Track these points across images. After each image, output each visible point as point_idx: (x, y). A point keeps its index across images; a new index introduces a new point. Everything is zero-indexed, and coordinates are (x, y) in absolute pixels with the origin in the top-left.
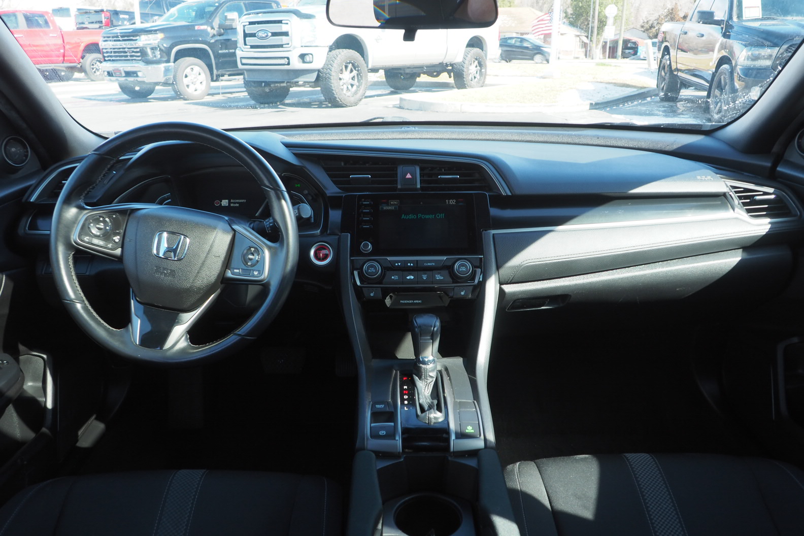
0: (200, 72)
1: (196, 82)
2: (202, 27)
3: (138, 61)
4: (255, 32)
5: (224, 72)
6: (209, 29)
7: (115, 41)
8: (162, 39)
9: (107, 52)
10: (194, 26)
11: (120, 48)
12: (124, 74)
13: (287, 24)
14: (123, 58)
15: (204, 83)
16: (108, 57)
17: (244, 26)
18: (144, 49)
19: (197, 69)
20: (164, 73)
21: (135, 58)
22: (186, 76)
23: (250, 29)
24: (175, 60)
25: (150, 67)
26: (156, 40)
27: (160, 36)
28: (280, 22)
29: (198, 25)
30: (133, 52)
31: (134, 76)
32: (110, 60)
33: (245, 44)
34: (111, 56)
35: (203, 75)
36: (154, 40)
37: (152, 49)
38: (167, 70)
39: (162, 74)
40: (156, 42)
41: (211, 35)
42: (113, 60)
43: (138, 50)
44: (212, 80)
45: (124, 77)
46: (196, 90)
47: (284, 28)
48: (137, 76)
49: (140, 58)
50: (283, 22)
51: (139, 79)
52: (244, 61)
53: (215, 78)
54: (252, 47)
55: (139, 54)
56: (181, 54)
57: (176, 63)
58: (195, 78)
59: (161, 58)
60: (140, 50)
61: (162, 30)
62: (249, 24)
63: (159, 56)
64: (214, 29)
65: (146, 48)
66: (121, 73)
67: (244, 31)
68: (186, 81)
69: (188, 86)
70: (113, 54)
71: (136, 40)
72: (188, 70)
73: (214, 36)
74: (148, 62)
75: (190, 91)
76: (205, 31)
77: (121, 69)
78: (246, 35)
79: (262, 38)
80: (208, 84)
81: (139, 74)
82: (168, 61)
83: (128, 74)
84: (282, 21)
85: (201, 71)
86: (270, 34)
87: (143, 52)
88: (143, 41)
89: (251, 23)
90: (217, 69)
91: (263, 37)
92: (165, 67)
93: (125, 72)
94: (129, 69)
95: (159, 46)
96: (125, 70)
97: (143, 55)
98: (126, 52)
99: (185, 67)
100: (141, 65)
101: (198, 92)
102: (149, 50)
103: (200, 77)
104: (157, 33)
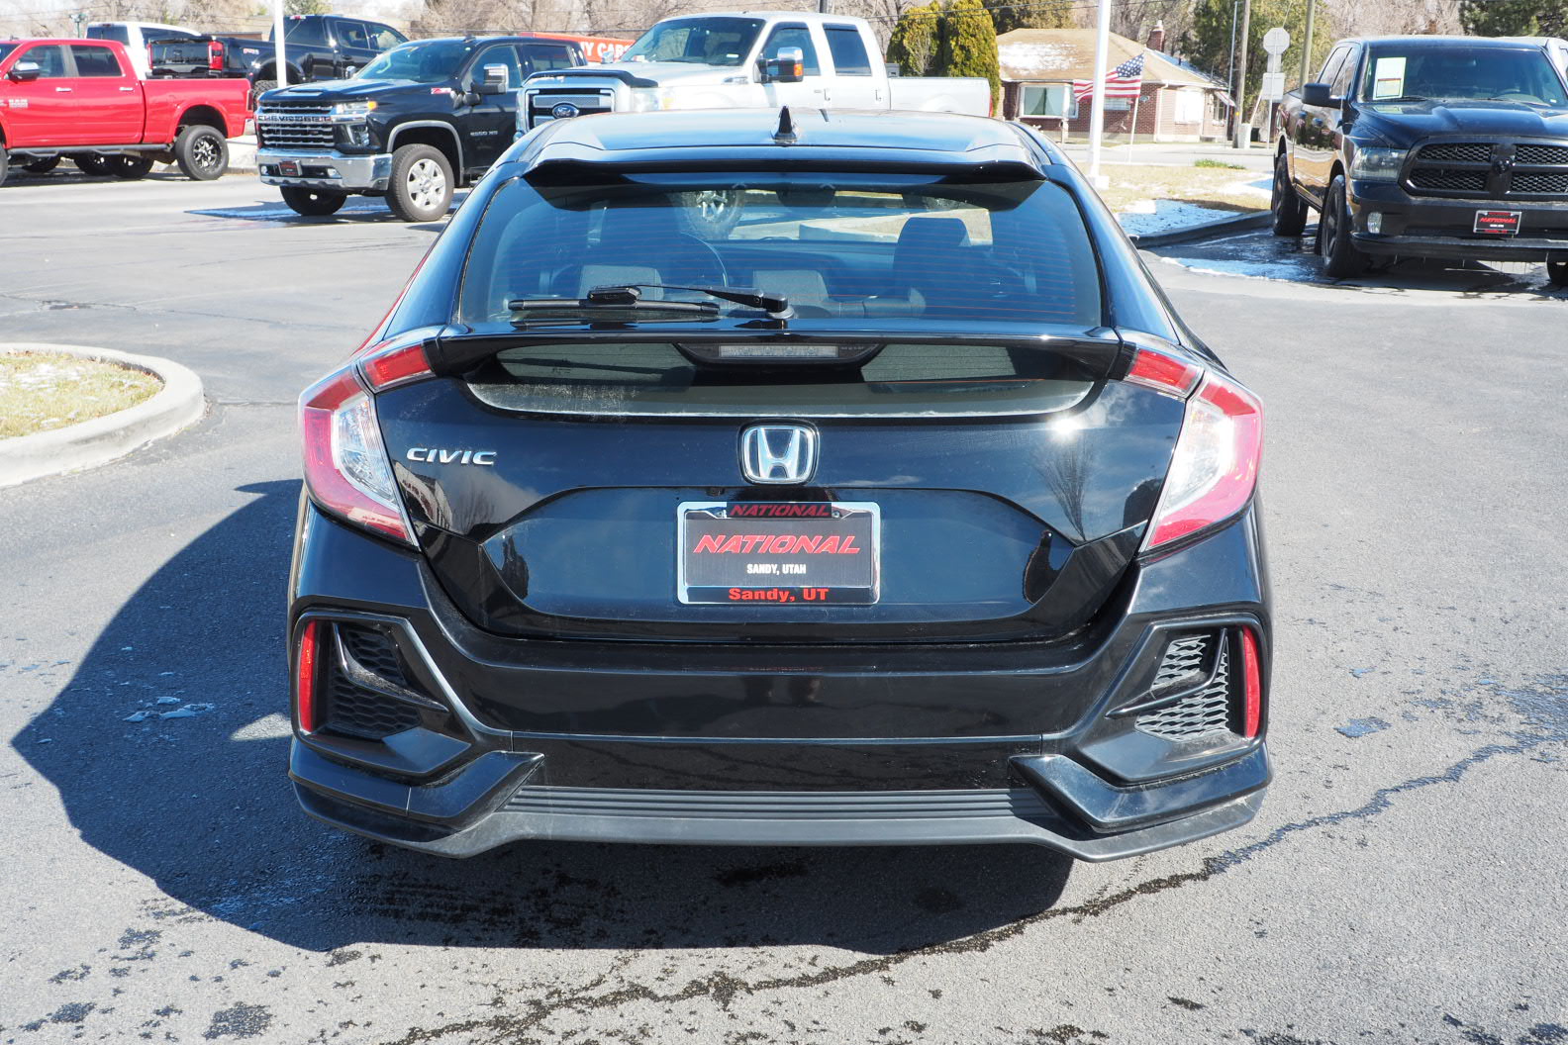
0: (437, 170)
1: (428, 189)
2: (443, 90)
3: (329, 150)
4: (552, 106)
5: (476, 172)
6: (453, 94)
7: (286, 112)
8: (374, 110)
9: (269, 132)
10: (428, 88)
11: (294, 126)
12: (300, 173)
13: (609, 95)
14: (301, 143)
15: (443, 191)
16: (270, 139)
17: (531, 96)
18: (342, 127)
19: (430, 164)
20: (374, 172)
21: (322, 143)
22: (412, 178)
23: (541, 102)
24: (395, 147)
25: (350, 161)
26: (365, 111)
27: (371, 105)
28: (596, 91)
29: (434, 86)
30: (320, 132)
31: (322, 177)
32: (273, 146)
33: (531, 127)
34: (278, 139)
35: (441, 177)
36: (359, 112)
37: (355, 128)
38: (379, 167)
39: (371, 174)
40: (364, 116)
41: (455, 105)
42: (280, 146)
43: (330, 129)
44: (457, 186)
45: (301, 177)
46: (428, 203)
47: (603, 102)
48: (326, 176)
49: (332, 144)
50: (602, 91)
51: (328, 182)
53: (461, 182)
55: (331, 137)
56: (405, 138)
57: (395, 153)
58: (427, 181)
59: (370, 144)
60: (333, 130)
61: (372, 96)
62: (540, 94)
63: (367, 141)
64: (463, 94)
65: (345, 126)
66: (295, 170)
67: (531, 103)
68: (411, 187)
69: (414, 196)
70: (281, 135)
71: (328, 111)
72: (416, 166)
73: (462, 105)
74: (348, 152)
75: (418, 203)
76: (447, 95)
77: (297, 162)
78: (533, 111)
80: (449, 192)
81: (331, 172)
82: (383, 151)
83: (310, 172)
84: (600, 89)
85: (439, 170)
86: (577, 111)
87: (338, 131)
88: (340, 112)
89: (543, 92)
90: (466, 166)
91: (565, 116)
92: (375, 161)
93: (303, 168)
94: (312, 163)
95: (367, 124)
96: (304, 164)
97: (337, 138)
98: (305, 133)
99: (410, 160)
100: (334, 156)
101: (432, 207)
102: (349, 130)
103: (436, 179)
104: (365, 101)
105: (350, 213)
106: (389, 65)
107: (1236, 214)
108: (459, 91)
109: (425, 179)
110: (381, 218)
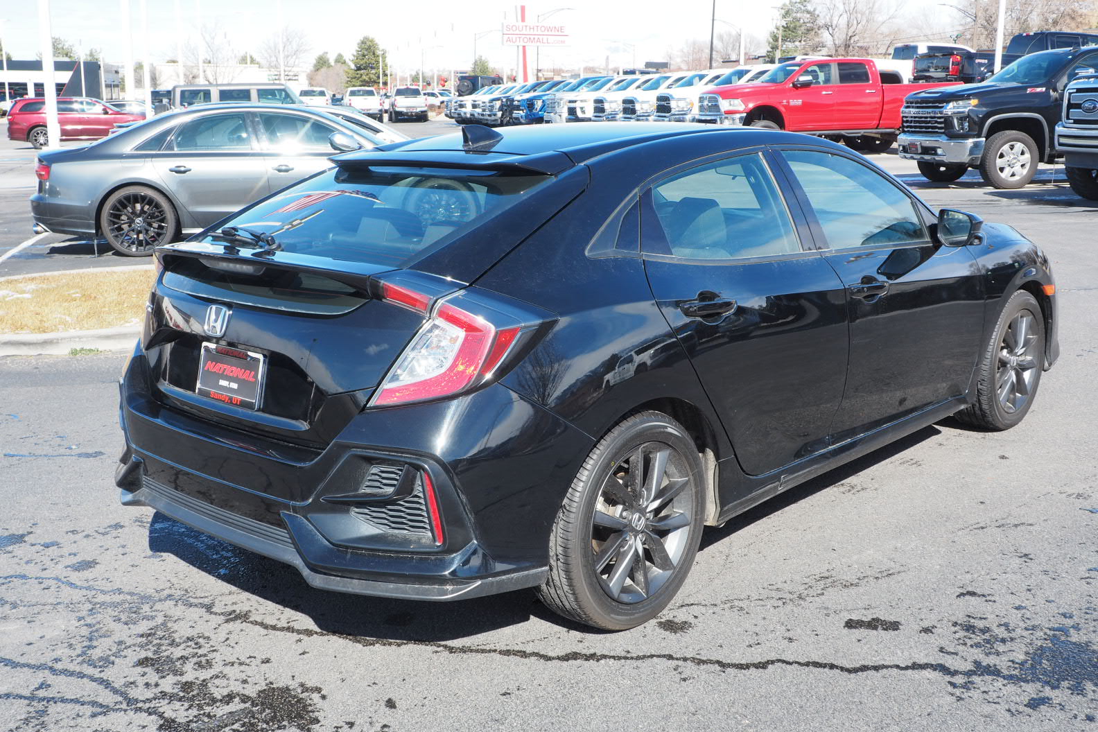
0: (1023, 150)
1: (1015, 164)
2: (1038, 89)
3: (940, 135)
4: (1082, 102)
7: (918, 107)
8: (975, 106)
9: (907, 122)
10: (1027, 88)
11: (921, 117)
12: (920, 151)
15: (1028, 166)
16: (907, 127)
17: (1071, 94)
18: (951, 119)
19: (1019, 146)
20: (970, 152)
21: (936, 130)
22: (1002, 156)
23: (1076, 99)
24: (989, 133)
25: (954, 143)
26: (969, 107)
27: (974, 102)
29: (1032, 87)
30: (936, 122)
31: (932, 154)
32: (908, 131)
33: (1068, 118)
34: (911, 127)
35: (1027, 156)
36: (964, 107)
37: (960, 119)
38: (975, 148)
39: (968, 153)
40: (967, 110)
42: (913, 132)
43: (942, 120)
44: (1041, 160)
45: (922, 154)
46: (1014, 175)
48: (936, 154)
49: (943, 131)
51: (940, 158)
52: (1063, 140)
53: (1046, 159)
54: (1076, 122)
55: (943, 125)
56: (997, 127)
57: (988, 138)
58: (1015, 158)
59: (970, 131)
60: (945, 120)
61: (983, 94)
63: (967, 129)
64: (1057, 92)
65: (953, 117)
66: (917, 150)
67: (1070, 100)
68: (999, 162)
69: (1002, 169)
70: (913, 124)
71: (944, 107)
72: (1006, 147)
74: (953, 136)
75: (1005, 175)
77: (919, 143)
78: (1070, 106)
79: (1088, 110)
80: (1034, 165)
81: (939, 151)
82: (979, 136)
83: (926, 150)
85: (1026, 149)
87: (948, 121)
88: (950, 108)
89: (1079, 90)
90: (1050, 147)
92: (973, 142)
93: (922, 147)
94: (927, 144)
95: (968, 116)
96: (923, 145)
97: (947, 128)
98: (929, 122)
99: (1001, 142)
100: (943, 140)
101: (1017, 178)
102: (955, 121)
103: (1022, 158)
104: (970, 99)
106: (1016, 71)
109: (1012, 156)
110: (980, 185)
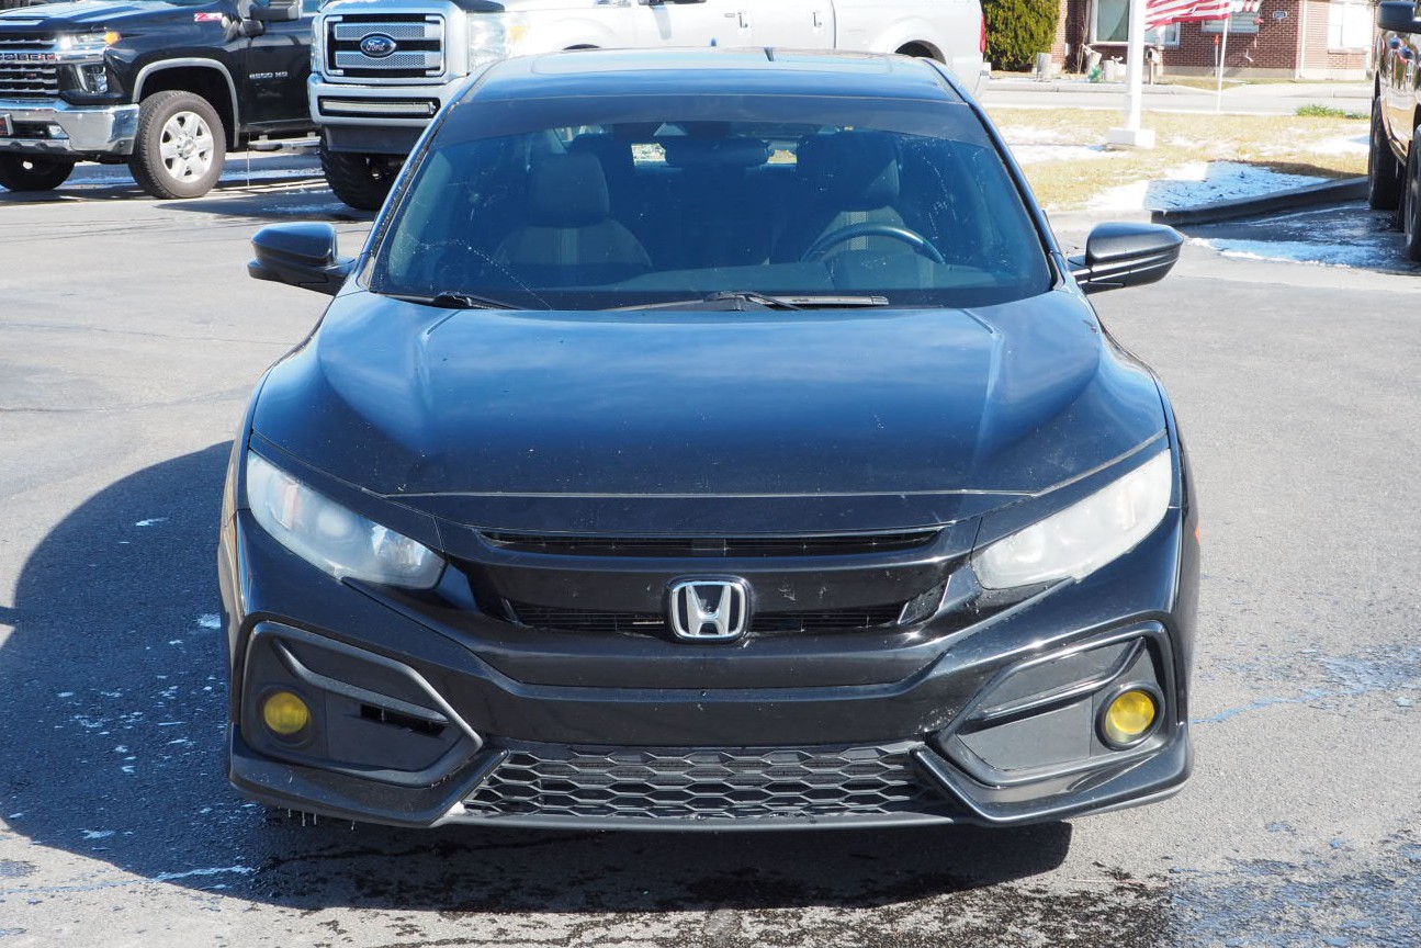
0: (202, 127)
1: (188, 152)
2: (212, 16)
3: (51, 99)
4: (360, 39)
5: (258, 129)
6: (225, 21)
8: (114, 45)
10: (191, 13)
12: (10, 131)
13: (437, 22)
14: (12, 90)
15: (210, 156)
17: (331, 24)
18: (70, 68)
19: (193, 119)
20: (113, 131)
21: (42, 90)
22: (167, 138)
23: (345, 33)
24: (145, 94)
25: (80, 114)
26: (102, 46)
27: (111, 37)
28: (420, 18)
29: (199, 11)
30: (40, 75)
31: (41, 137)
33: (332, 66)
35: (207, 136)
36: (94, 47)
37: (88, 69)
38: (121, 123)
39: (109, 134)
40: (101, 52)
41: (229, 35)
43: (53, 71)
44: (230, 149)
45: (11, 137)
46: (188, 173)
47: (430, 32)
48: (47, 136)
49: (55, 91)
50: (427, 18)
51: (50, 143)
52: (328, 105)
53: (236, 143)
54: (348, 72)
55: (54, 81)
56: (157, 83)
57: (143, 103)
58: (189, 142)
59: (109, 91)
60: (58, 71)
61: (113, 25)
62: (344, 21)
63: (104, 87)
64: (239, 20)
65: (73, 66)
67: (331, 35)
68: (166, 150)
69: (169, 162)
71: (50, 46)
72: (173, 121)
73: (237, 36)
74: (77, 102)
75: (175, 173)
76: (217, 23)
77: (7, 116)
78: (334, 45)
79: (374, 53)
80: (218, 157)
81: (53, 130)
82: (126, 100)
83: (23, 129)
84: (425, 15)
85: (204, 126)
86: (394, 45)
87: (64, 74)
88: (67, 47)
89: (351, 18)
90: (243, 122)
91: (378, 51)
92: (116, 114)
93: (15, 124)
94: (28, 117)
95: (105, 63)
96: (15, 119)
97: (63, 84)
98: (19, 76)
99: (164, 113)
100: (59, 107)
101: (194, 178)
102: (80, 73)
103: (199, 141)
104: (102, 32)
105: (78, 187)
107: (1322, 180)
108: (234, 17)
109: (185, 139)
110: (122, 193)
